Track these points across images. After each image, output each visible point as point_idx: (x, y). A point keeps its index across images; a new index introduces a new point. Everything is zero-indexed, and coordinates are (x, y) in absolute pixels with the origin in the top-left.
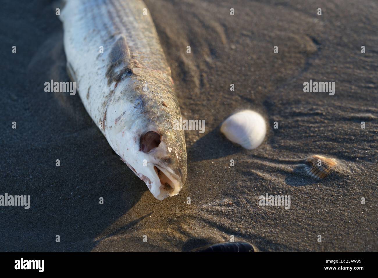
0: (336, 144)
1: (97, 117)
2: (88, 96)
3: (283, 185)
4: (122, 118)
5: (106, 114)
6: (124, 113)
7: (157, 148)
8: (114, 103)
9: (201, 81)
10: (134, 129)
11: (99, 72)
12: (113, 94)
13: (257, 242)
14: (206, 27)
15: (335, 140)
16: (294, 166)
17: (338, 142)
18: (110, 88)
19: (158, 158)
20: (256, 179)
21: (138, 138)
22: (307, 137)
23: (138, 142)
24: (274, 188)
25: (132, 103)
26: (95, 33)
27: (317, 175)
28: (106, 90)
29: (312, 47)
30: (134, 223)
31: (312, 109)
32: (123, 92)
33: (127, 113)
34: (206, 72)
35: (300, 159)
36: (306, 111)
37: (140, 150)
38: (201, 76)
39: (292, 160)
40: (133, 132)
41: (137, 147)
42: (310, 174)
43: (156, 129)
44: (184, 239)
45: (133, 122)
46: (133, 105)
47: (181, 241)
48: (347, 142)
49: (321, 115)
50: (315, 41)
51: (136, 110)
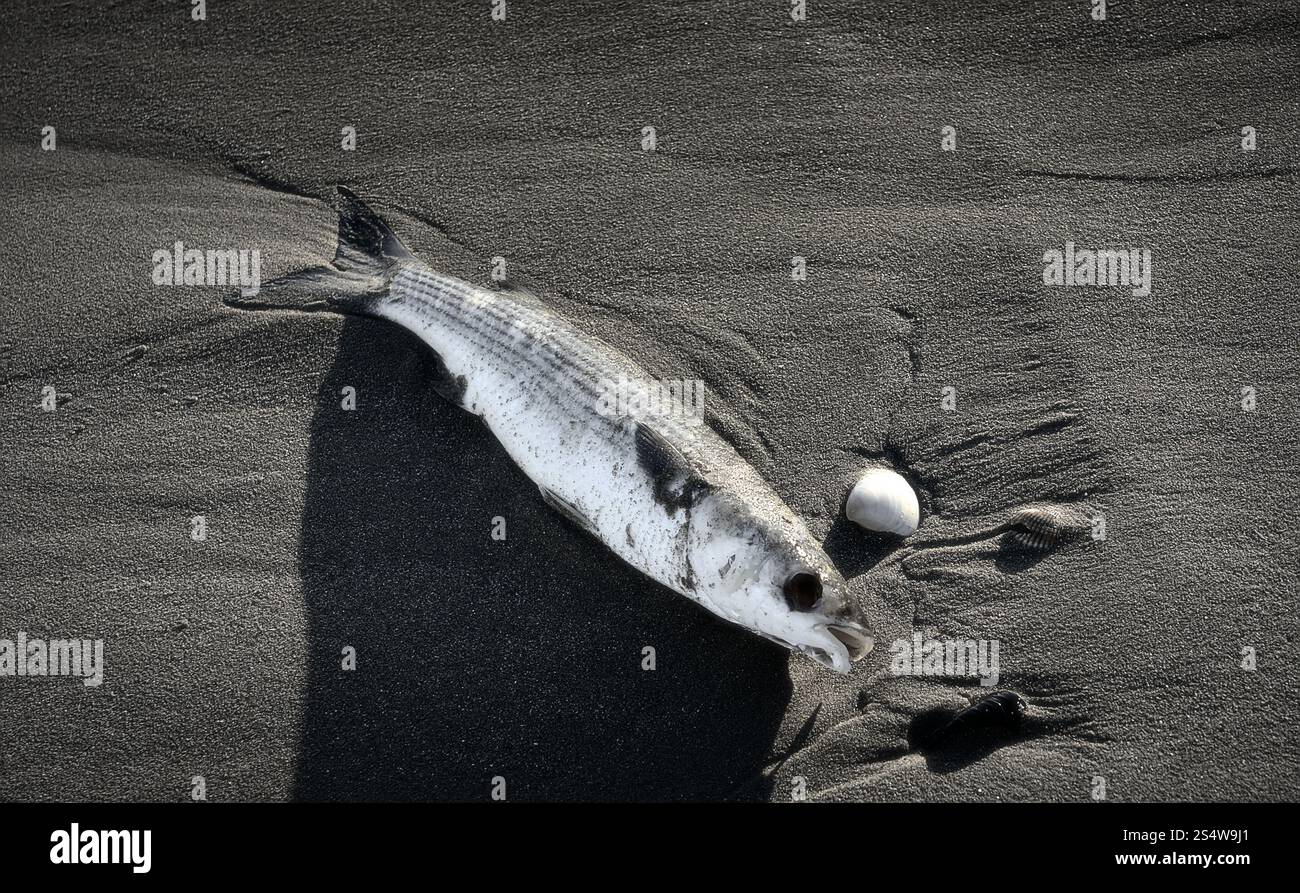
0: (1039, 481)
1: (668, 571)
2: (630, 541)
3: (999, 577)
4: (733, 567)
5: (690, 566)
6: (733, 557)
7: (823, 600)
8: (703, 545)
9: (766, 443)
10: (766, 578)
11: (636, 497)
12: (691, 531)
13: (1018, 685)
14: (718, 345)
15: (1034, 474)
16: (997, 538)
17: (1041, 475)
18: (675, 521)
19: (832, 614)
20: (952, 581)
21: (779, 592)
22: (987, 483)
23: (782, 599)
24: (989, 587)
25: (742, 537)
26: (578, 427)
27: (1042, 541)
28: (670, 525)
29: (904, 326)
30: (810, 723)
31: (968, 434)
32: (713, 523)
33: (740, 557)
34: (764, 426)
35: (999, 525)
36: (960, 439)
37: (792, 610)
38: (761, 434)
39: (985, 529)
40: (766, 585)
41: (783, 606)
42: (1030, 543)
43: (804, 569)
44: (907, 720)
45: (760, 568)
46: (745, 541)
47: (903, 726)
48: (1054, 471)
49: (986, 438)
50: (903, 313)
51: (754, 547)
